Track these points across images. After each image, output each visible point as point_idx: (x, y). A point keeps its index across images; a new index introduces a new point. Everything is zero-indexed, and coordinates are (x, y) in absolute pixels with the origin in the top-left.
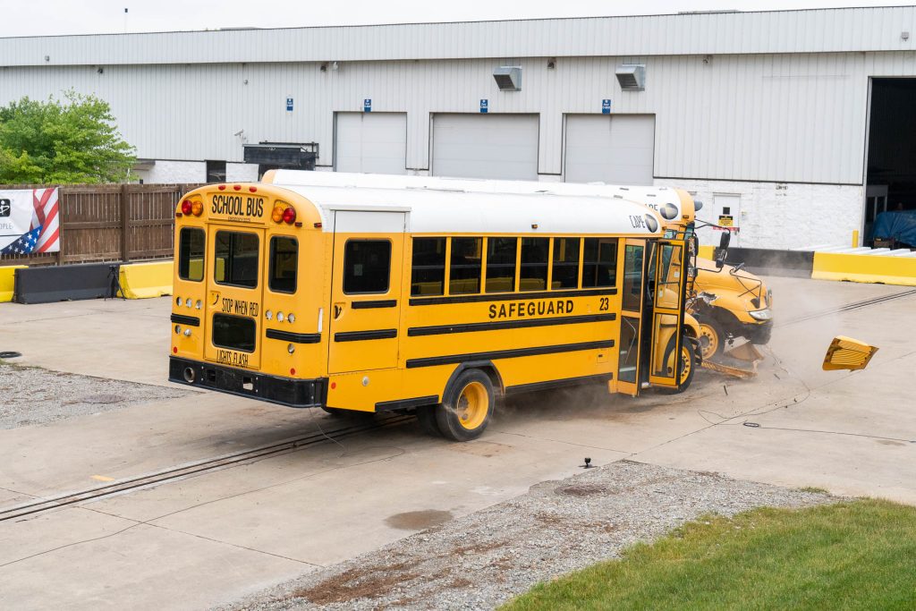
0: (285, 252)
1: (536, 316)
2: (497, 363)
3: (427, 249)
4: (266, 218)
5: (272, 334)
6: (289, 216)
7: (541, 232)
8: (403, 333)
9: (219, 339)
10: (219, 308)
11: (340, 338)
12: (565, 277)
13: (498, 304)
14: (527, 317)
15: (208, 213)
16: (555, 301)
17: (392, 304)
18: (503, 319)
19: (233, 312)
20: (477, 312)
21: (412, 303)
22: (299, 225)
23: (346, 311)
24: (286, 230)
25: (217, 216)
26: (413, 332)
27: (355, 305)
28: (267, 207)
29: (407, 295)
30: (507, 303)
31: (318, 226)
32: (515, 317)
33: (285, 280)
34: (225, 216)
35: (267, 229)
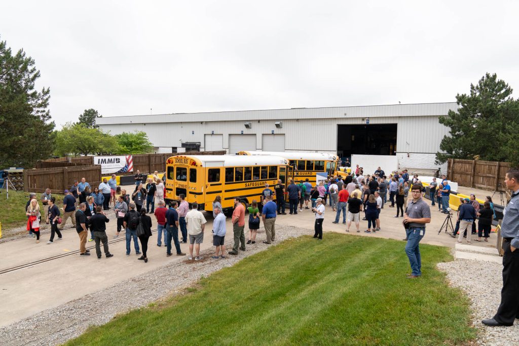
0: (193, 173)
1: (257, 186)
2: (247, 198)
3: (229, 171)
4: (188, 164)
5: (190, 193)
6: (194, 163)
7: (258, 165)
8: (223, 191)
9: (177, 194)
10: (177, 186)
11: (207, 193)
12: (264, 176)
13: (247, 183)
14: (255, 186)
15: (174, 163)
16: (262, 182)
17: (221, 184)
18: (249, 187)
19: (181, 187)
20: (242, 185)
21: (226, 184)
22: (197, 166)
23: (209, 187)
24: (193, 167)
25: (176, 163)
26: (226, 191)
27: (211, 185)
28: (189, 161)
29: (224, 182)
30: (250, 183)
31: (201, 166)
32: (252, 186)
33: (193, 179)
34: (179, 164)
35: (189, 167)
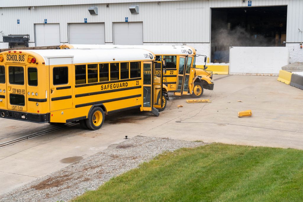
0: (33, 71)
1: (116, 88)
2: (105, 104)
3: (80, 69)
4: (26, 62)
5: (30, 100)
6: (34, 61)
7: (117, 61)
8: (73, 96)
9: (12, 102)
10: (11, 92)
11: (53, 99)
12: (125, 75)
13: (104, 85)
14: (113, 89)
15: (5, 60)
16: (122, 83)
17: (69, 87)
18: (105, 90)
19: (16, 93)
20: (97, 88)
21: (76, 87)
22: (37, 63)
23: (55, 91)
24: (33, 65)
25: (8, 61)
26: (77, 96)
27: (58, 89)
28: (26, 58)
29: (74, 84)
30: (107, 85)
31: (44, 63)
32: (109, 89)
33: (33, 82)
34: (11, 61)
35: (26, 65)
